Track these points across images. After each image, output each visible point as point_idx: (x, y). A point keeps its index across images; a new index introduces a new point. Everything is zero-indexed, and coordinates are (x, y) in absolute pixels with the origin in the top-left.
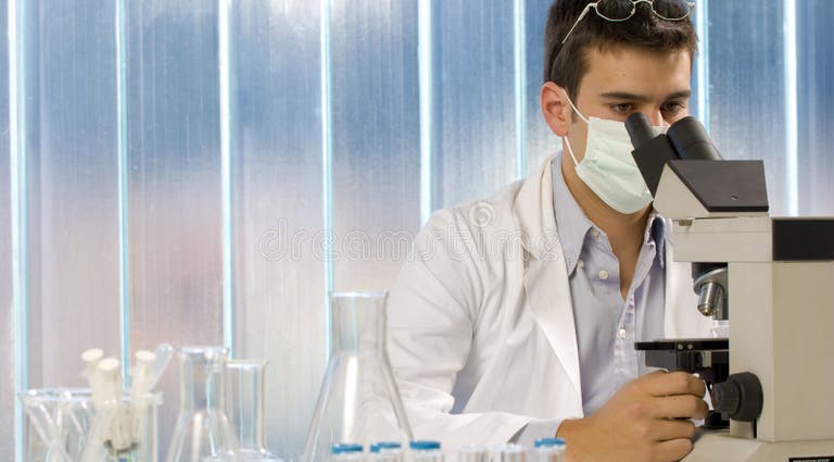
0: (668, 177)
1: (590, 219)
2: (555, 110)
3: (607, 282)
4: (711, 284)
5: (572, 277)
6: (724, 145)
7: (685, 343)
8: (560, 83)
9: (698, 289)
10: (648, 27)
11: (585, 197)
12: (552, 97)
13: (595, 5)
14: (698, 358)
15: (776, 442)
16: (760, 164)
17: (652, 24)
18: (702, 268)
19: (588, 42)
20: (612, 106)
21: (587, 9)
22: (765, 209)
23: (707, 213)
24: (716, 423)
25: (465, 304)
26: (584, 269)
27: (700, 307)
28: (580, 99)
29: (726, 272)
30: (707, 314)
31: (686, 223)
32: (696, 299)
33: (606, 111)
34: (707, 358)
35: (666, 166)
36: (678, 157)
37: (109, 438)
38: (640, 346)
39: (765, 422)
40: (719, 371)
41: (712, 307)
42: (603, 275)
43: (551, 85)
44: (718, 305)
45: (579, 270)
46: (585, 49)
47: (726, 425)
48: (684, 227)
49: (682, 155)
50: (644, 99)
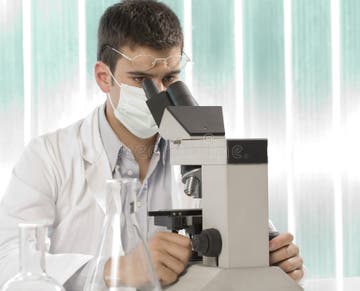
0: (167, 115)
2: (102, 77)
3: (132, 176)
4: (192, 178)
5: (114, 173)
6: (200, 97)
7: (177, 212)
8: (105, 62)
9: (184, 180)
11: (119, 129)
12: (101, 70)
14: (184, 220)
15: (230, 269)
16: (219, 109)
18: (186, 168)
20: (134, 78)
22: (223, 134)
23: (189, 137)
24: (195, 258)
26: (120, 170)
27: (186, 191)
29: (201, 171)
30: (189, 195)
31: (178, 142)
33: (131, 81)
34: (190, 220)
35: (166, 110)
36: (172, 104)
38: (151, 214)
39: (223, 257)
40: (197, 228)
41: (193, 191)
42: (130, 173)
43: (101, 63)
44: (196, 190)
45: (117, 170)
47: (201, 259)
48: (176, 145)
49: (175, 103)
50: (152, 76)
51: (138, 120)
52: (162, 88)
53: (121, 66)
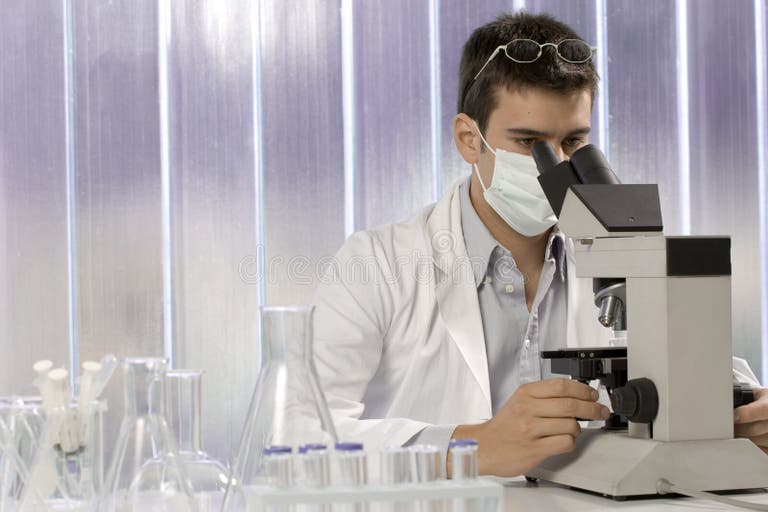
0: (571, 200)
1: (495, 238)
2: (467, 139)
3: (513, 295)
4: (610, 298)
5: (480, 288)
6: (622, 170)
7: (587, 352)
8: (471, 115)
9: (599, 302)
10: (552, 69)
11: (492, 220)
12: (464, 128)
13: (505, 47)
14: (599, 366)
15: (671, 442)
16: (655, 187)
17: (556, 67)
18: (602, 283)
19: (497, 81)
20: (517, 141)
21: (497, 50)
22: (659, 229)
23: (606, 233)
24: (615, 424)
25: (376, 321)
26: (492, 284)
27: (601, 319)
28: (490, 131)
29: (625, 287)
30: (607, 326)
31: (587, 242)
32: (597, 311)
33: (512, 144)
34: (607, 365)
35: (570, 194)
36: (580, 182)
37: (58, 442)
38: (546, 355)
39: (661, 424)
40: (618, 379)
41: (612, 319)
42: (510, 288)
43: (463, 116)
44: (617, 317)
45: (487, 284)
46: (494, 87)
47: (625, 426)
48: (586, 246)
49: (584, 179)
50: (547, 135)
51: (519, 205)
52: (562, 157)
53: (496, 120)
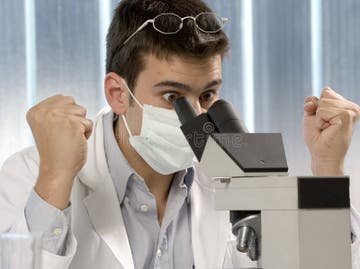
0: (211, 145)
2: (116, 94)
4: (245, 228)
9: (236, 231)
10: (193, 41)
12: (114, 84)
13: (152, 21)
17: (197, 39)
18: (237, 216)
21: (146, 23)
22: (285, 170)
23: (241, 173)
27: (238, 246)
30: (243, 251)
31: (226, 181)
36: (217, 130)
41: (247, 246)
43: (113, 74)
44: (250, 244)
48: (224, 184)
49: (220, 129)
